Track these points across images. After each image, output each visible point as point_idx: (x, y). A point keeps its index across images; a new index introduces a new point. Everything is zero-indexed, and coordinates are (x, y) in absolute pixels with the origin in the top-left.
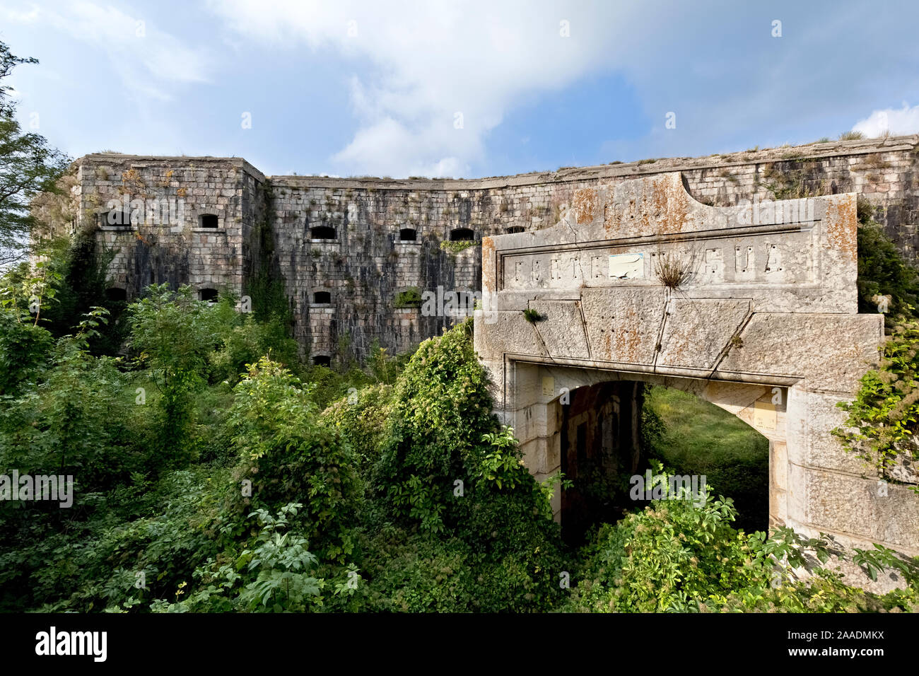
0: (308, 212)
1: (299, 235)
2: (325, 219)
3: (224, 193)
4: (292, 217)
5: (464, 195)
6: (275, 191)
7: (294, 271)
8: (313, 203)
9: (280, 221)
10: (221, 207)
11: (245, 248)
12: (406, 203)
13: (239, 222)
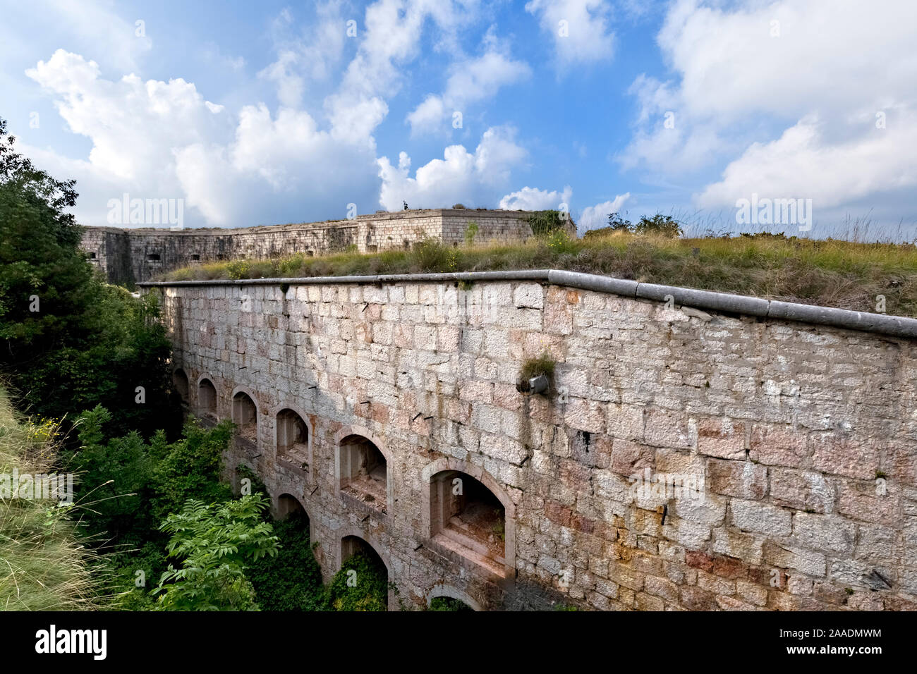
0: (146, 247)
1: (142, 259)
2: (154, 251)
3: (98, 242)
4: (138, 250)
5: (221, 238)
6: (130, 238)
7: (141, 276)
8: (148, 243)
9: (133, 252)
10: (97, 249)
11: (108, 267)
12: (194, 242)
13: (105, 255)
